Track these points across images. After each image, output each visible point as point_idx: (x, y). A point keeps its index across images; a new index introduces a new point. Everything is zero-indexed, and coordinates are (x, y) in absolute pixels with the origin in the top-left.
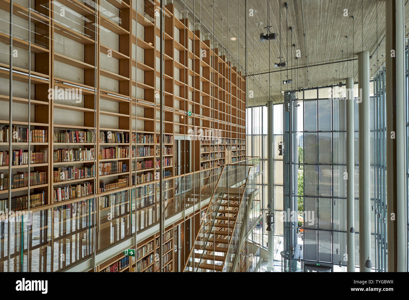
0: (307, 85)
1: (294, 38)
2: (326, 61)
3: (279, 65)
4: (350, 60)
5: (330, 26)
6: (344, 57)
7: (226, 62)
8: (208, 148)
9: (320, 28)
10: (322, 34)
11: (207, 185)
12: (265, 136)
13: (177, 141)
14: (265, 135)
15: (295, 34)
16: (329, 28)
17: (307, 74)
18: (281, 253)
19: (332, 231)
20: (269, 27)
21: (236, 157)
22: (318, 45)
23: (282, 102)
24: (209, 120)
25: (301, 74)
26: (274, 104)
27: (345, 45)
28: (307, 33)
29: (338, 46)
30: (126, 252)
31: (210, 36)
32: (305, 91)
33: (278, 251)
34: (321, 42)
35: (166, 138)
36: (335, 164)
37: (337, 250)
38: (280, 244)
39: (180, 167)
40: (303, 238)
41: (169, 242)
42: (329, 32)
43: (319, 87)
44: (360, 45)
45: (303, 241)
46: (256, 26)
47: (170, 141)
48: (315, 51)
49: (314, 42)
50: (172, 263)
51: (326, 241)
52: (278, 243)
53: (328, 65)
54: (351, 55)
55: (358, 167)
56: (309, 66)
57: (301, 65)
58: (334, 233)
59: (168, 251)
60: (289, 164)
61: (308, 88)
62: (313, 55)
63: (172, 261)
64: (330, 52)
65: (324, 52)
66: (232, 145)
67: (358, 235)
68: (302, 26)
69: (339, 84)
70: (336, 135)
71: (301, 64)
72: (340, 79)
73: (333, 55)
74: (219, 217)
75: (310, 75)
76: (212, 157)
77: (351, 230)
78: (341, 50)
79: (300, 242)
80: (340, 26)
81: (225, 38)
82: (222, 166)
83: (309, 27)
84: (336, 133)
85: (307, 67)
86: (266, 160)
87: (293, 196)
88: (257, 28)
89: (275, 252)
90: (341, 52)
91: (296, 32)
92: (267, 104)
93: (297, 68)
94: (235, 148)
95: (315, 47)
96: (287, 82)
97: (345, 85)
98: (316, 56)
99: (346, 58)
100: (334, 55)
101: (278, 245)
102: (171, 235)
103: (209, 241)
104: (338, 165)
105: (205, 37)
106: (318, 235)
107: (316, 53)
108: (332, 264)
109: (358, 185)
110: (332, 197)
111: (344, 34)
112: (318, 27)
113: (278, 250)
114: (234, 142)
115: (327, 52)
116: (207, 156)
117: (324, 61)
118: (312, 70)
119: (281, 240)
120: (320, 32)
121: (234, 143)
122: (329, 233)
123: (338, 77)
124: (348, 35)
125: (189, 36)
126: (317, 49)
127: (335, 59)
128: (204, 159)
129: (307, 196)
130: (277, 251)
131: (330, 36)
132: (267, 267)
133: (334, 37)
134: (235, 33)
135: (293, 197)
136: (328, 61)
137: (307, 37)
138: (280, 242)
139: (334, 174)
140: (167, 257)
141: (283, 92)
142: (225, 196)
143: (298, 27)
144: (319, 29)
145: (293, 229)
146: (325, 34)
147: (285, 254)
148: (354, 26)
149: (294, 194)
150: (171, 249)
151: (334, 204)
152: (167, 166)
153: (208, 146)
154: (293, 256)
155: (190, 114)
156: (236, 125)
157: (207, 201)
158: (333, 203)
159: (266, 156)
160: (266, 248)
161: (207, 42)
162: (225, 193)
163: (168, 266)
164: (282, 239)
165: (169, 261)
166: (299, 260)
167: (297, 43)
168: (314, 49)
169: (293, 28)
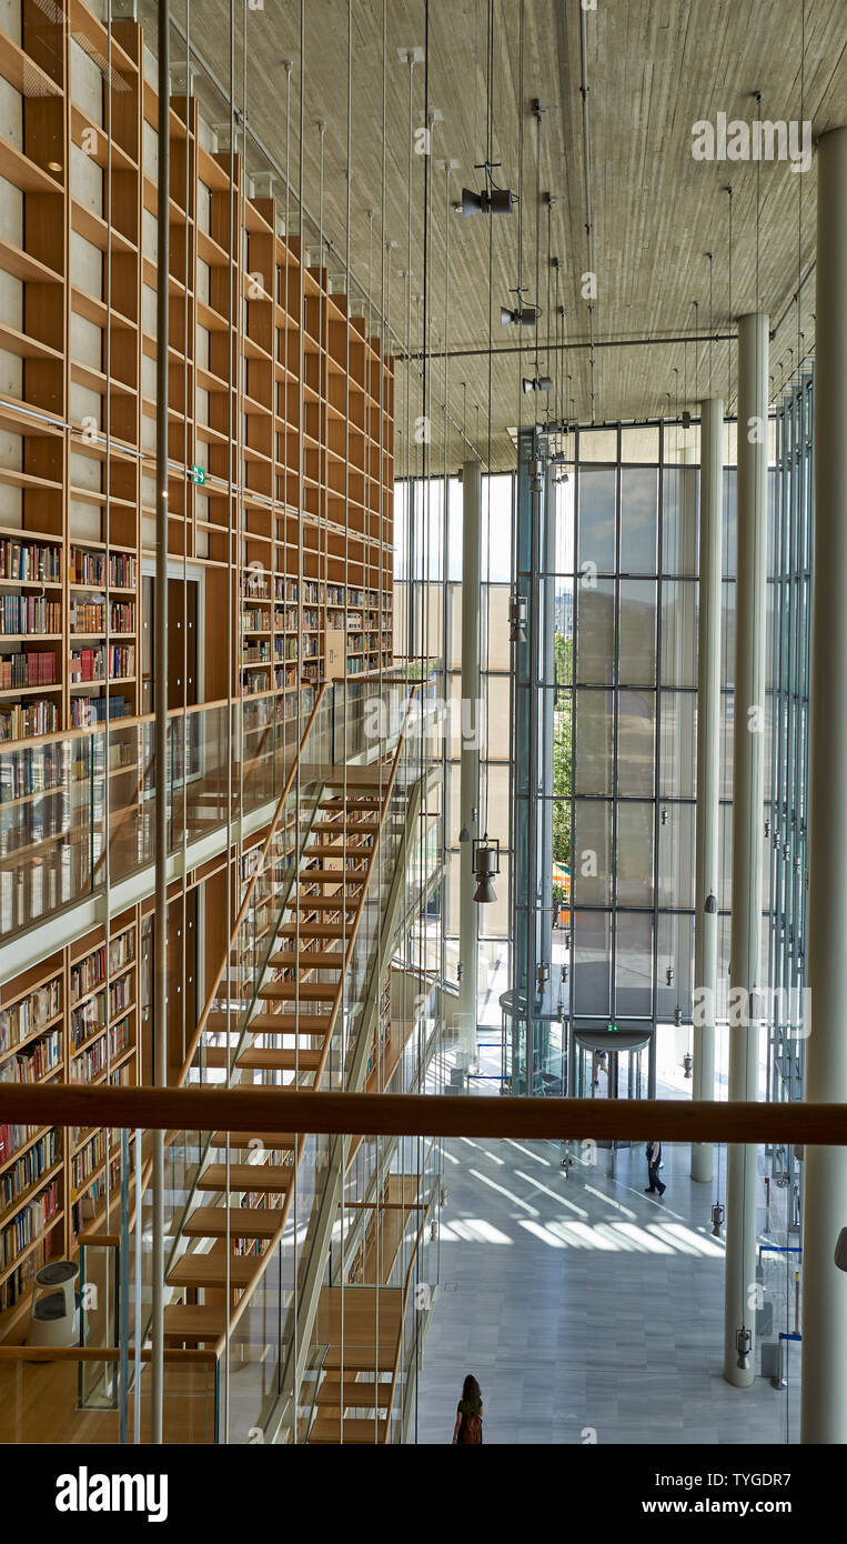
0: (587, 411)
1: (555, 233)
2: (647, 333)
3: (514, 316)
4: (717, 338)
5: (664, 209)
6: (700, 326)
7: (330, 296)
8: (266, 614)
9: (637, 209)
10: (641, 234)
11: (261, 757)
12: (455, 588)
14: (456, 582)
15: (558, 221)
16: (663, 217)
17: (589, 372)
18: (501, 999)
19: (653, 911)
20: (492, 165)
21: (359, 657)
22: (629, 270)
23: (510, 468)
24: (270, 508)
25: (572, 370)
26: (483, 474)
27: (703, 282)
28: (595, 223)
29: (684, 283)
31: (275, 184)
32: (582, 434)
33: (491, 995)
34: (638, 262)
35: (109, 566)
36: (667, 689)
37: (669, 972)
38: (496, 969)
40: (570, 945)
41: (121, 980)
42: (661, 229)
43: (623, 421)
44: (744, 291)
45: (568, 951)
46: (437, 172)
47: (123, 579)
48: (617, 292)
49: (615, 260)
50: (132, 1059)
51: (639, 951)
52: (491, 964)
53: (652, 345)
54: (718, 322)
55: (731, 700)
56: (597, 345)
57: (573, 337)
58: (662, 918)
59: (117, 1015)
60: (530, 686)
61: (589, 423)
62: (612, 307)
63: (133, 1051)
64: (660, 302)
65: (643, 300)
66: (350, 611)
67: (728, 919)
68: (583, 196)
69: (681, 418)
70: (671, 590)
71: (575, 332)
72: (686, 402)
73: (669, 315)
74: (307, 874)
75: (600, 378)
76: (279, 648)
77: (708, 905)
78: (693, 299)
79: (560, 955)
80: (694, 215)
81: (328, 201)
82: (315, 685)
83: (602, 204)
84: (671, 583)
85: (590, 345)
86: (456, 672)
87: (540, 798)
88: (441, 180)
89: (481, 1000)
90: (692, 305)
91: (564, 215)
92: (460, 470)
93: (562, 347)
94: (358, 621)
95: (618, 277)
96: (537, 386)
97: (697, 421)
98: (620, 310)
99: (704, 329)
100: (672, 314)
101: (491, 972)
102: (128, 950)
104: (673, 689)
105: (258, 185)
106: (614, 929)
107: (621, 298)
108: (653, 1021)
109: (731, 762)
110: (656, 800)
111: (702, 247)
112: (630, 209)
113: (489, 991)
114: (353, 599)
115: (653, 301)
116: (262, 645)
117: (642, 332)
118: (605, 358)
119: (501, 955)
120: (635, 226)
121: (356, 602)
122: (644, 918)
123: (681, 394)
124: (714, 247)
125: (198, 171)
126: (625, 287)
127: (675, 327)
128: (251, 659)
129: (581, 797)
130: (488, 996)
131: (665, 245)
132: (458, 1054)
133: (676, 250)
134: (365, 187)
135: (540, 802)
136: (654, 334)
137: (595, 237)
138: (498, 962)
139: (662, 727)
140: (112, 1037)
141: (513, 431)
142: (327, 795)
143: (568, 196)
144: (632, 213)
145: (539, 913)
146: (648, 235)
147: (516, 1001)
148: (734, 224)
149: (543, 791)
150: (130, 1006)
151: (661, 820)
152: (115, 677)
153: (266, 607)
154: (538, 1008)
155: (202, 477)
156: (362, 535)
157: (265, 814)
158: (659, 819)
159: (456, 660)
160: (452, 987)
161: (264, 206)
162: (328, 785)
163: (117, 1076)
164: (503, 951)
165: (122, 1054)
166: (557, 1018)
167: (565, 254)
168: (614, 283)
169: (554, 198)
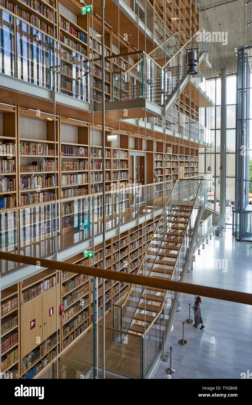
13: (133, 156)
30: (86, 254)
39: (135, 180)
103: (162, 248)
